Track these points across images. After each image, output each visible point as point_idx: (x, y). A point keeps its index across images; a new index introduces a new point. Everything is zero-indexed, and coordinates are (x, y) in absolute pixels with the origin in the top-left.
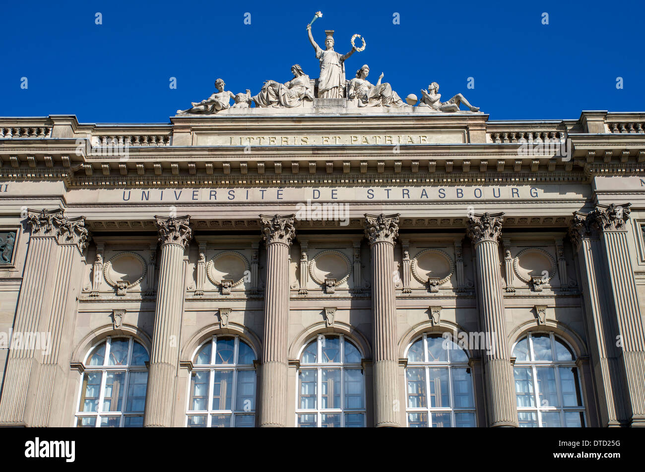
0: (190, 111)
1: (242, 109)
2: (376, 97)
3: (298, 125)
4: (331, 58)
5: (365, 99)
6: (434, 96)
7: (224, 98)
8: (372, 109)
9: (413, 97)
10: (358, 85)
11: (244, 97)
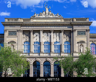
0: (32, 17)
1: (37, 16)
2: (52, 15)
3: (43, 18)
4: (47, 9)
5: (51, 15)
6: (58, 15)
7: (36, 15)
8: (51, 17)
9: (56, 15)
10: (50, 13)
11: (38, 14)
